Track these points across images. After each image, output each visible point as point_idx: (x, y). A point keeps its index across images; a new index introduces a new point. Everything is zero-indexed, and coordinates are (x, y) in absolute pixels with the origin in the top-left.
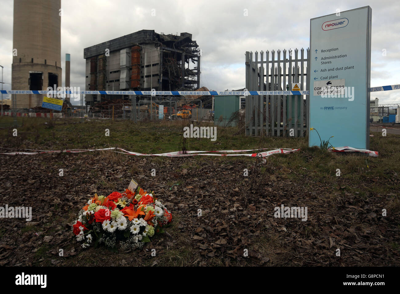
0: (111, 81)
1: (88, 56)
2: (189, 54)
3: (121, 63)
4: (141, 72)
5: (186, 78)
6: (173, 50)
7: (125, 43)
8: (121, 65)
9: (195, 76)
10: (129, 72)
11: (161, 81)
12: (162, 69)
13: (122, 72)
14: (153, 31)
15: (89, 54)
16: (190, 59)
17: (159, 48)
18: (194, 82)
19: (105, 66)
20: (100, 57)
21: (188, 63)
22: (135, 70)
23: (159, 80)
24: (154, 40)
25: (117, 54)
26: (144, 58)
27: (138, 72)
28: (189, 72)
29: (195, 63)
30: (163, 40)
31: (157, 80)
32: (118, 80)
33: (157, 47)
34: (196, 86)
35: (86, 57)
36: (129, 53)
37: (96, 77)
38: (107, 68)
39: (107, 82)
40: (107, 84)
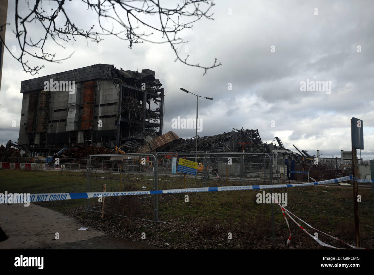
0: (55, 121)
1: (27, 90)
2: (152, 94)
3: (69, 100)
4: (95, 112)
5: (146, 120)
6: (134, 89)
7: (76, 77)
8: (69, 102)
9: (157, 119)
10: (79, 111)
11: (119, 123)
12: (121, 109)
13: (70, 110)
14: (111, 67)
15: (28, 88)
16: (152, 100)
17: (118, 85)
18: (156, 125)
19: (48, 102)
21: (149, 103)
22: (87, 109)
23: (116, 122)
24: (113, 76)
26: (99, 96)
27: (91, 111)
28: (151, 114)
29: (157, 104)
30: (123, 76)
31: (115, 122)
32: (65, 120)
33: (116, 84)
34: (158, 130)
35: (23, 91)
36: (80, 89)
37: (35, 116)
38: (51, 106)
39: (50, 122)
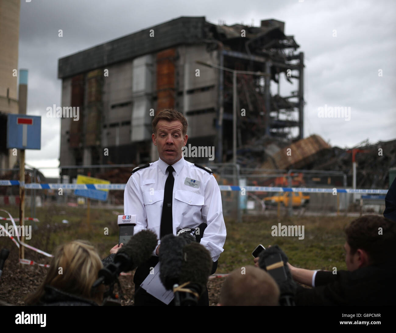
0: (114, 125)
1: (67, 74)
2: (280, 65)
3: (134, 86)
6: (246, 57)
8: (134, 90)
9: (293, 111)
11: (220, 123)
12: (222, 98)
13: (136, 104)
15: (69, 70)
17: (215, 53)
18: (292, 124)
19: (100, 93)
20: (91, 75)
21: (277, 81)
22: (164, 100)
23: (215, 120)
24: (205, 35)
25: (127, 67)
26: (183, 76)
28: (281, 103)
29: (291, 83)
30: (223, 35)
31: (212, 122)
32: (128, 123)
33: (212, 50)
34: (295, 132)
35: (62, 76)
36: (152, 65)
38: (105, 98)
39: (105, 127)
40: (105, 131)
